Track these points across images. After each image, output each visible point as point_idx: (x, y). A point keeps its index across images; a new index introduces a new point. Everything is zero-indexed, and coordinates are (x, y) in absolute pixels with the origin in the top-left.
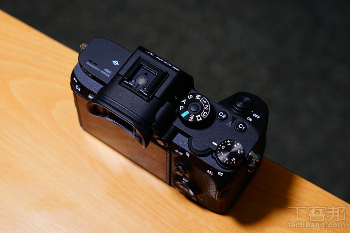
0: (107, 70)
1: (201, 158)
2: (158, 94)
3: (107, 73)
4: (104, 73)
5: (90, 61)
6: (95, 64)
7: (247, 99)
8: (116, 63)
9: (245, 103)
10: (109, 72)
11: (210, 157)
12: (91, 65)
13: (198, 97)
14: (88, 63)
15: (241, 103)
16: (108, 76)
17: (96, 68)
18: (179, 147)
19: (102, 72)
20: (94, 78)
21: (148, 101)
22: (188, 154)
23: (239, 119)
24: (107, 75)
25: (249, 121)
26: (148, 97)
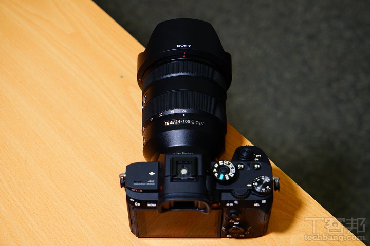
0: (150, 181)
1: (246, 199)
2: (200, 173)
3: (151, 183)
4: (150, 184)
5: (135, 182)
6: (140, 182)
7: (247, 149)
8: (152, 174)
9: (247, 152)
10: (152, 181)
11: (251, 195)
12: (138, 184)
13: (221, 163)
14: (135, 184)
15: (245, 153)
16: (154, 184)
17: (142, 184)
18: (228, 201)
19: (148, 184)
20: (144, 191)
21: (197, 181)
22: (236, 202)
23: (252, 163)
24: (152, 184)
25: (257, 161)
26: (196, 179)
